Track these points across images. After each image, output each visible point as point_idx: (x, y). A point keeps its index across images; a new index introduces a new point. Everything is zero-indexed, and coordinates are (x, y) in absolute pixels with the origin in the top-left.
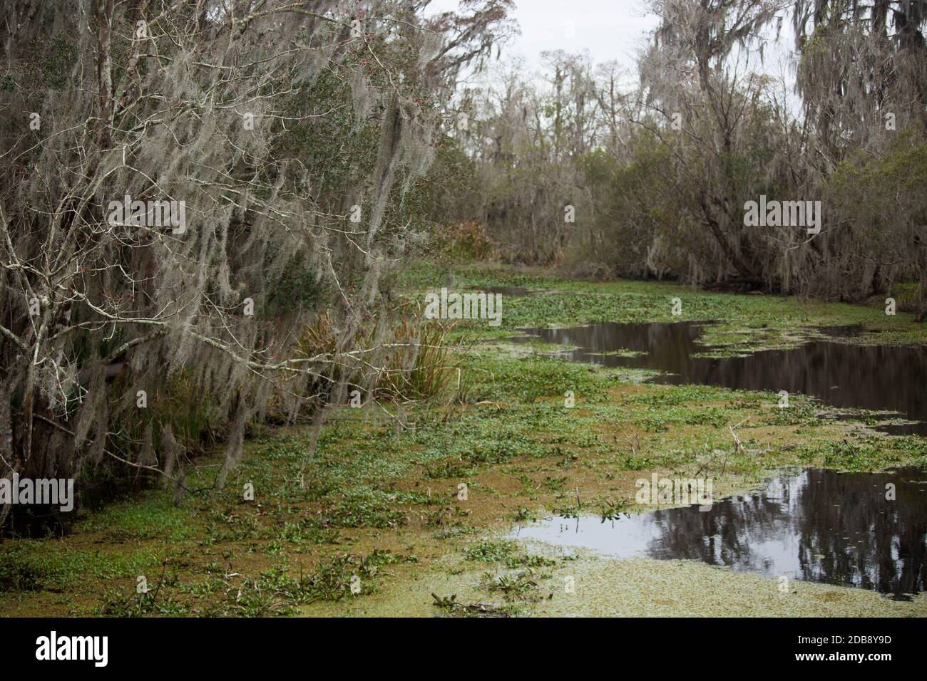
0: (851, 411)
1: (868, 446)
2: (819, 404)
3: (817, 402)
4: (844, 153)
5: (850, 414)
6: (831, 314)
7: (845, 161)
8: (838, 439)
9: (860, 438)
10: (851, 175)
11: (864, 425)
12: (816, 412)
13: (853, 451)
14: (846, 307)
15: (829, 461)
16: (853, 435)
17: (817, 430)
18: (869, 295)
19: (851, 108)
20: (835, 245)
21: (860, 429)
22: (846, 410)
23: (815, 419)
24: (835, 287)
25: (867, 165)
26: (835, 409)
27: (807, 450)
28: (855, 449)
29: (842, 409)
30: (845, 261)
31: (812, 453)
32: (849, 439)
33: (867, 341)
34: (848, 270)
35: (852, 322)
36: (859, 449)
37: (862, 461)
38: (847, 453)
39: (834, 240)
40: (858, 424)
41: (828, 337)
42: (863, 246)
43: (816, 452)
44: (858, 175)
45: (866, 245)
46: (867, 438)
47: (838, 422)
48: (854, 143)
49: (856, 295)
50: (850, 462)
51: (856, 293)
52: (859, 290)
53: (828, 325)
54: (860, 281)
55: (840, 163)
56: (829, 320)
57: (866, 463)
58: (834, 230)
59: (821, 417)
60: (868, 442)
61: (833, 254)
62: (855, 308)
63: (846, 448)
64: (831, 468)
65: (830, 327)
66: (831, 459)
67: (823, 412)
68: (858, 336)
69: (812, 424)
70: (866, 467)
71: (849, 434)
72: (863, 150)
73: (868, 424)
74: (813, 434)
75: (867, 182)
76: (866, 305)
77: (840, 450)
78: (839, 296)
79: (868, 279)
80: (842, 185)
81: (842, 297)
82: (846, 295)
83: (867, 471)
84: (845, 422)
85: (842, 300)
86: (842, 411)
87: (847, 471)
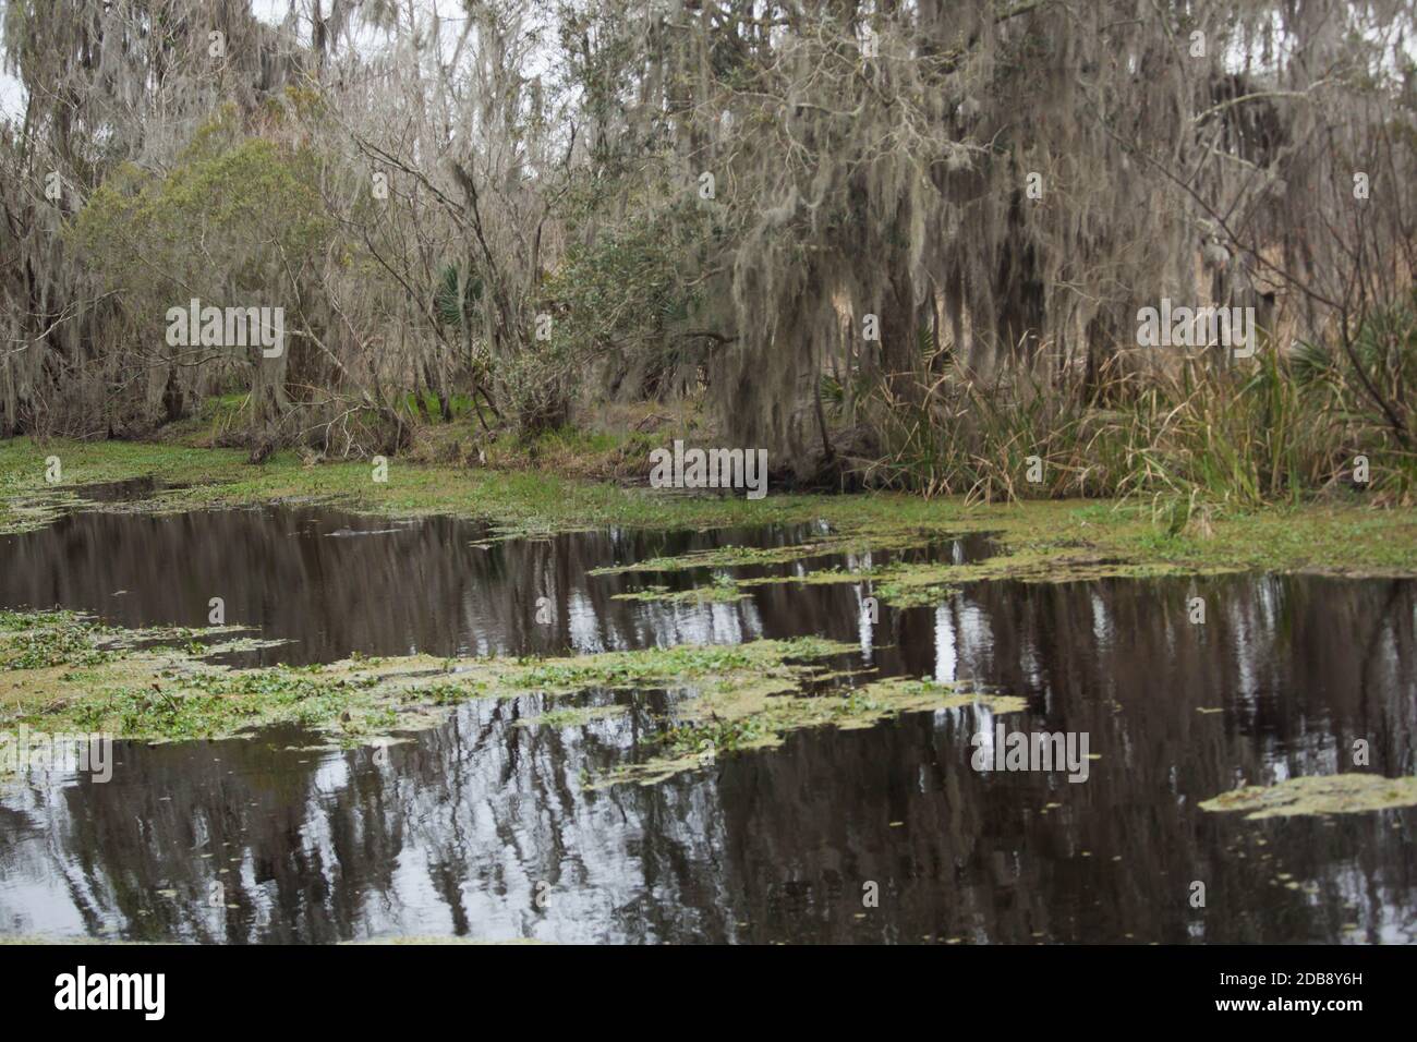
0: (156, 632)
1: (197, 692)
2: (97, 626)
3: (93, 622)
4: (100, 172)
5: (157, 637)
6: (95, 463)
7: (103, 187)
8: (141, 685)
9: (180, 679)
10: (116, 210)
11: (184, 656)
12: (94, 639)
13: (172, 704)
14: (119, 448)
15: (131, 724)
16: (166, 675)
17: (101, 670)
18: (160, 424)
19: (109, 89)
20: (93, 338)
21: (177, 663)
22: (148, 631)
23: (94, 652)
24: (97, 414)
25: (143, 191)
26: (127, 631)
27: (89, 709)
28: (176, 700)
29: (140, 631)
30: (112, 366)
31: (98, 714)
32: (162, 682)
33: (166, 506)
34: (119, 381)
35: (137, 474)
36: (182, 698)
37: (192, 719)
38: (161, 709)
39: (88, 329)
40: (172, 654)
41: (95, 504)
42: (143, 336)
43: (105, 710)
44: (129, 211)
45: (149, 336)
46: (195, 678)
47: (137, 655)
48: (117, 152)
49: (137, 426)
50: (170, 723)
51: (136, 420)
52: (141, 416)
53: (92, 482)
54: (143, 398)
55: (95, 192)
56: (92, 473)
57: (199, 723)
58: (89, 312)
59: (103, 647)
60: (198, 685)
61: (90, 353)
62: (138, 448)
63: (158, 699)
64: (137, 737)
65: (94, 486)
66: (134, 720)
67: (106, 639)
68: (149, 498)
69: (91, 662)
70: (200, 730)
71: (159, 674)
72: (134, 166)
73: (190, 653)
74: (95, 679)
75: (146, 220)
76: (156, 442)
77: (149, 704)
78: (106, 428)
79: (156, 394)
80: (101, 230)
81: (111, 431)
82: (118, 427)
83: (203, 737)
84: (148, 653)
85: (112, 436)
86: (139, 635)
87: (166, 740)
